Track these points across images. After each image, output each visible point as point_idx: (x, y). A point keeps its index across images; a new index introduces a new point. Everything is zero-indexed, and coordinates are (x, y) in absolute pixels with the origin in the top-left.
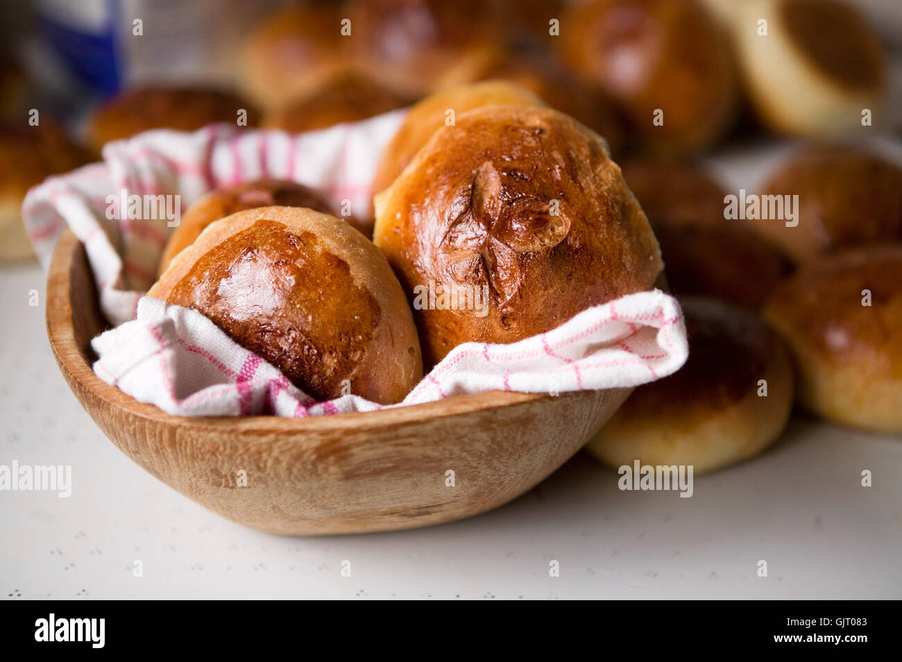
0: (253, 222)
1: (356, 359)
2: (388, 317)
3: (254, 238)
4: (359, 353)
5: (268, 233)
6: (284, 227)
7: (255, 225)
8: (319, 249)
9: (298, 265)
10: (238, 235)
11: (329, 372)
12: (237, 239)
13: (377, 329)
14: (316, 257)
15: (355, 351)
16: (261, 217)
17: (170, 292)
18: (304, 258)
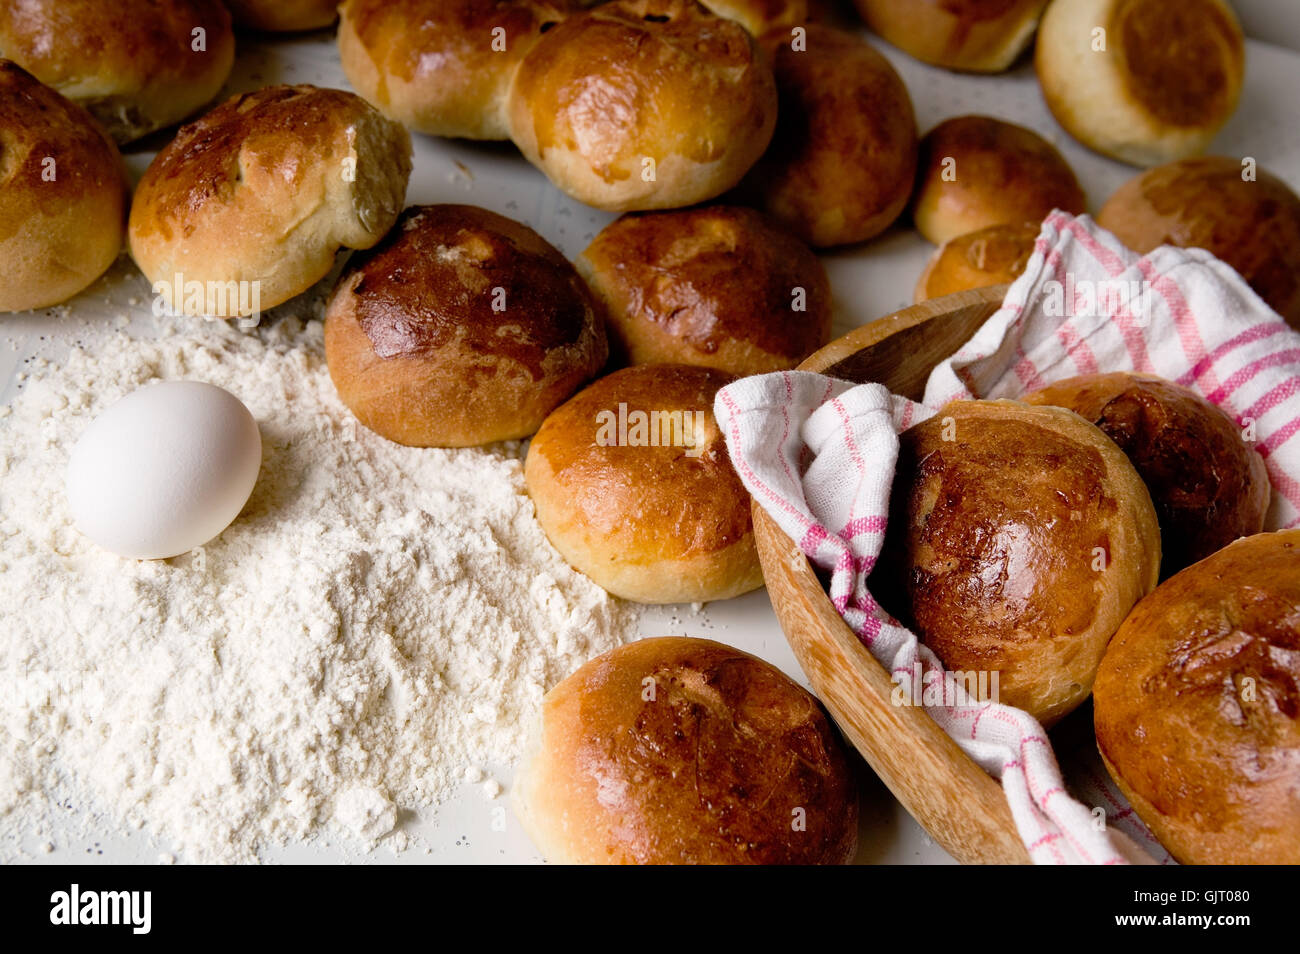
0: (1089, 443)
1: (1020, 637)
2: (1088, 640)
3: (1071, 456)
4: (1029, 635)
5: (1086, 465)
6: (1105, 476)
7: (1086, 448)
8: (1104, 523)
9: (1072, 516)
10: (1065, 438)
11: (989, 620)
12: (1060, 440)
13: (1066, 638)
14: (1094, 527)
15: (1028, 630)
16: (1101, 447)
17: (968, 416)
18: (1084, 517)
